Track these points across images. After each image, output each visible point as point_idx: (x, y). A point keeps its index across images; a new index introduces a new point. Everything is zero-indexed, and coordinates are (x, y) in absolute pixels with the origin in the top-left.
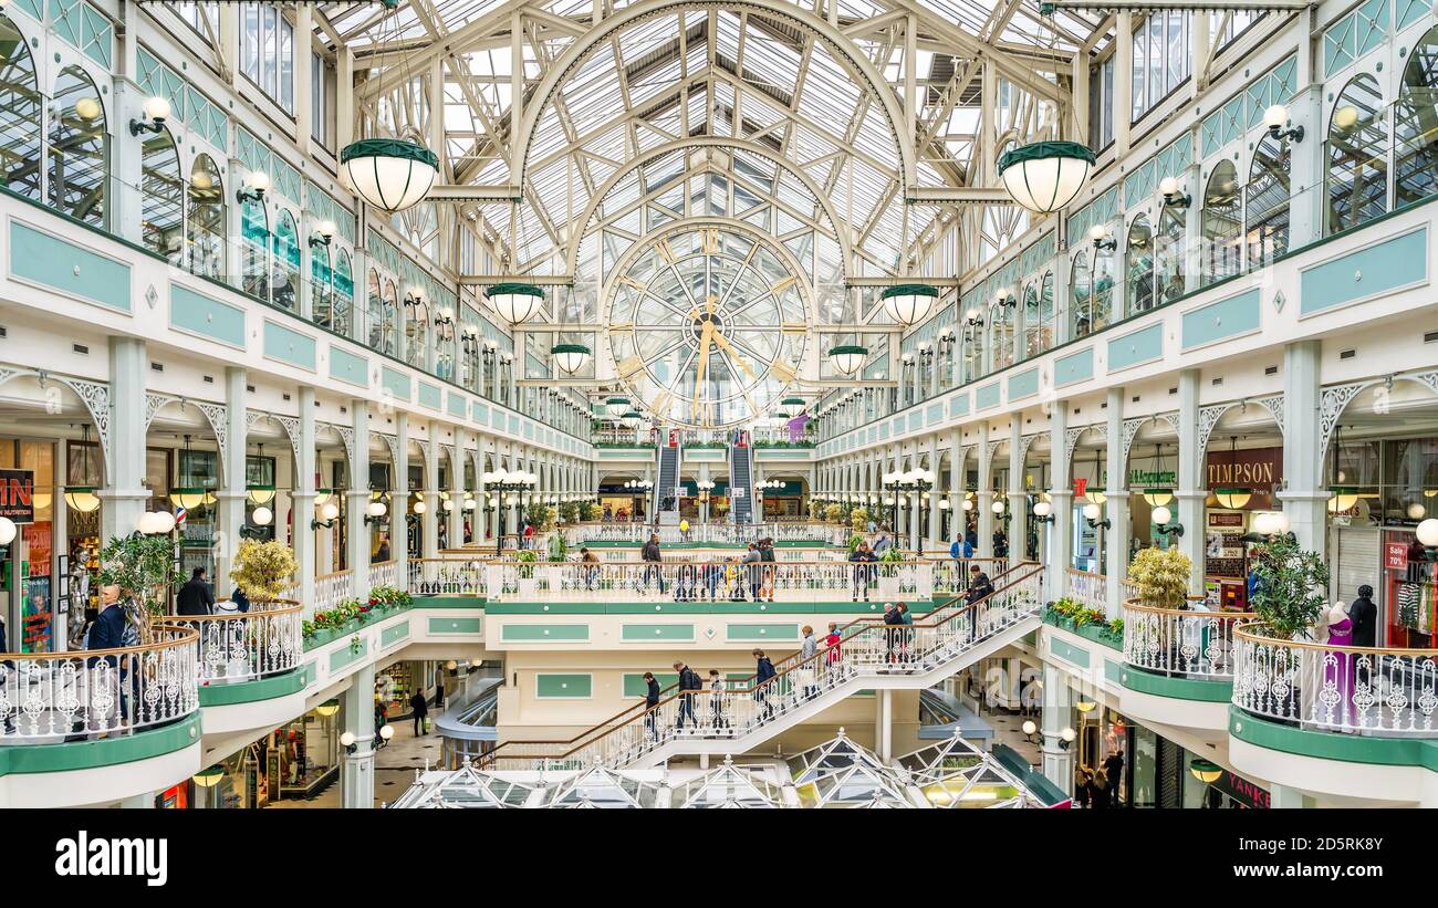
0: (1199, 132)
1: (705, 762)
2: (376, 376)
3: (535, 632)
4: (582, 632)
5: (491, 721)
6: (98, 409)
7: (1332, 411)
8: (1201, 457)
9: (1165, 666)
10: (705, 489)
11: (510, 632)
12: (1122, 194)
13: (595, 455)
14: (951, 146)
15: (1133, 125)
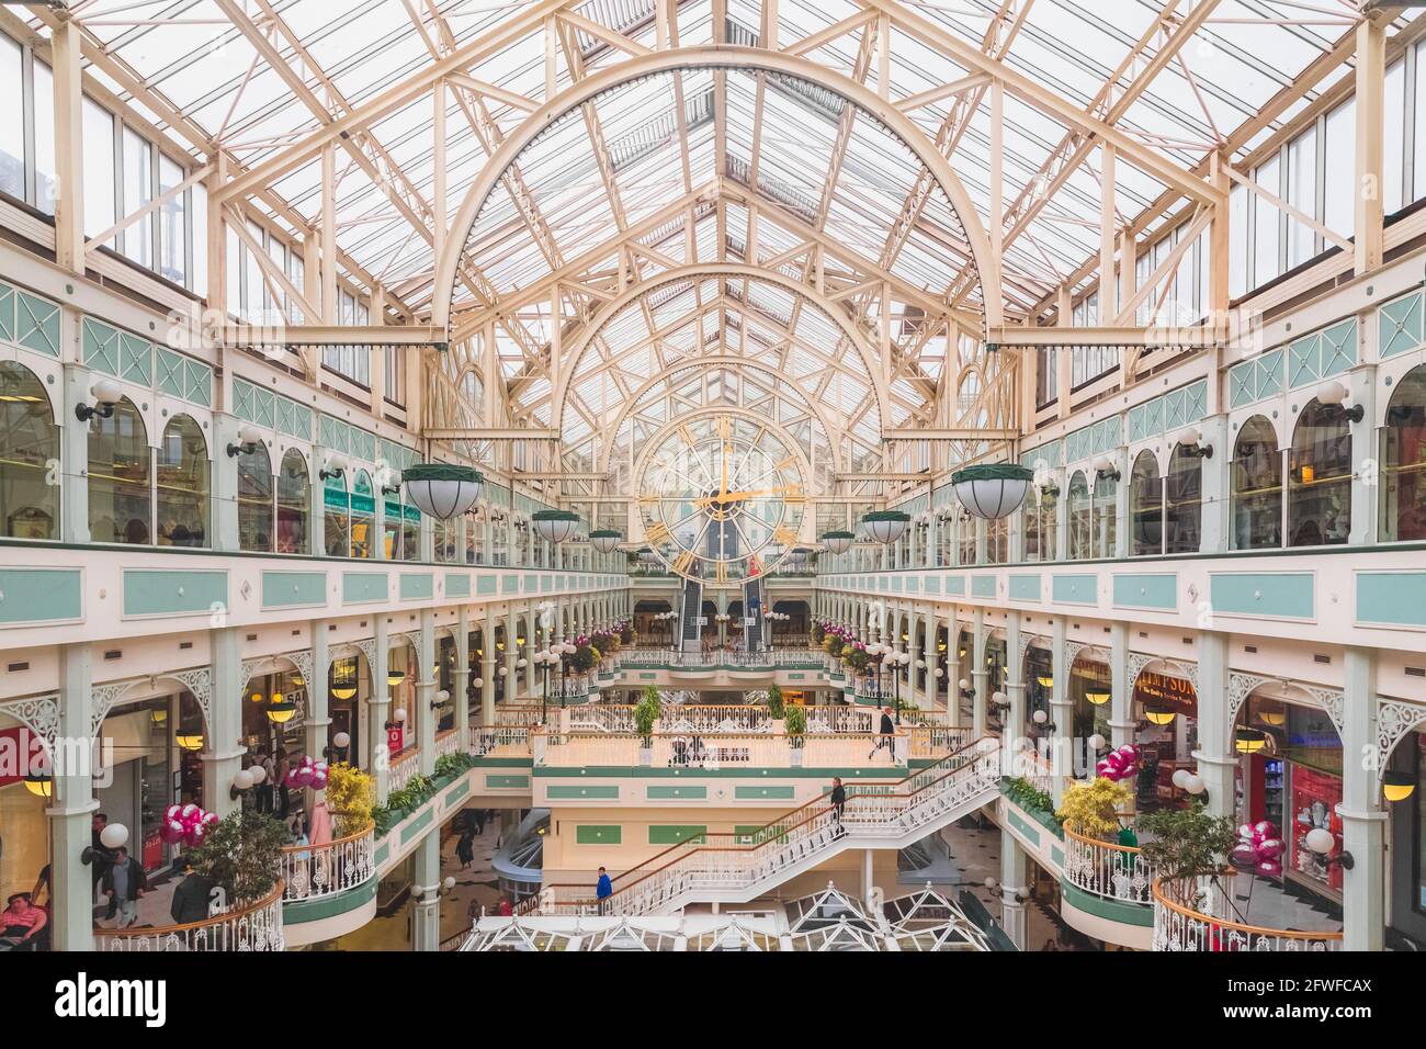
0: (1127, 417)
1: (716, 909)
2: (440, 585)
3: (574, 792)
4: (613, 792)
5: (538, 864)
6: (201, 690)
7: (1238, 694)
8: (1130, 694)
9: (1099, 889)
10: (722, 622)
11: (553, 792)
12: (1064, 447)
13: (631, 583)
14: (924, 366)
15: (1074, 391)
